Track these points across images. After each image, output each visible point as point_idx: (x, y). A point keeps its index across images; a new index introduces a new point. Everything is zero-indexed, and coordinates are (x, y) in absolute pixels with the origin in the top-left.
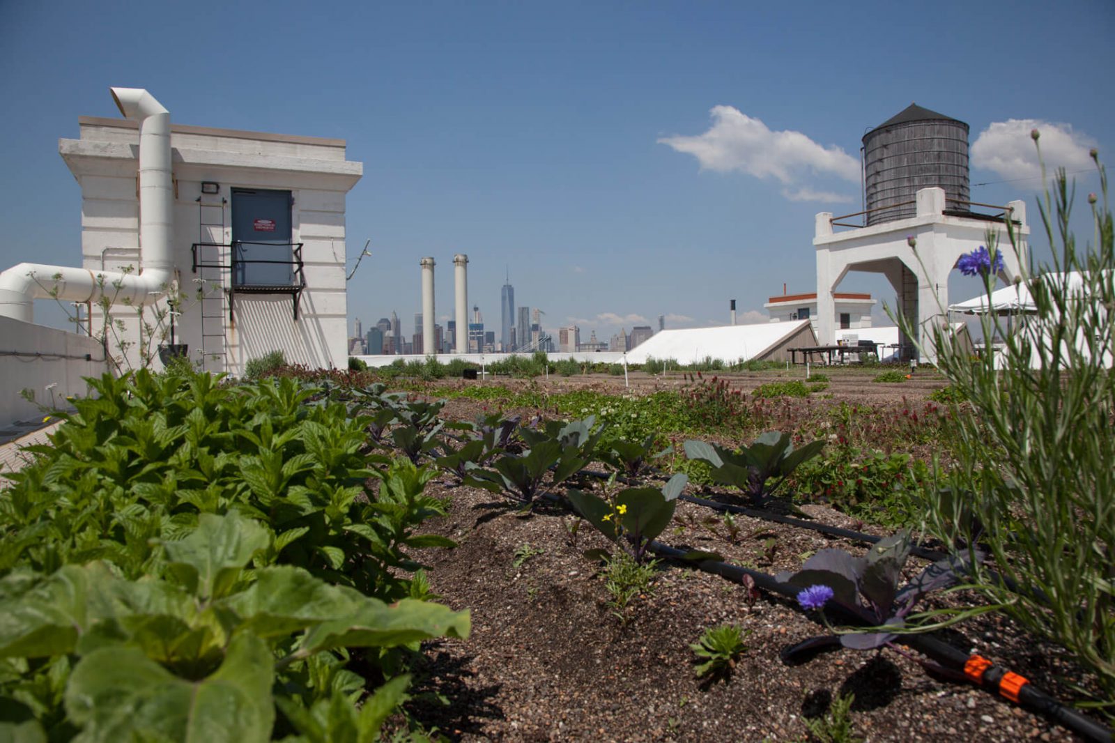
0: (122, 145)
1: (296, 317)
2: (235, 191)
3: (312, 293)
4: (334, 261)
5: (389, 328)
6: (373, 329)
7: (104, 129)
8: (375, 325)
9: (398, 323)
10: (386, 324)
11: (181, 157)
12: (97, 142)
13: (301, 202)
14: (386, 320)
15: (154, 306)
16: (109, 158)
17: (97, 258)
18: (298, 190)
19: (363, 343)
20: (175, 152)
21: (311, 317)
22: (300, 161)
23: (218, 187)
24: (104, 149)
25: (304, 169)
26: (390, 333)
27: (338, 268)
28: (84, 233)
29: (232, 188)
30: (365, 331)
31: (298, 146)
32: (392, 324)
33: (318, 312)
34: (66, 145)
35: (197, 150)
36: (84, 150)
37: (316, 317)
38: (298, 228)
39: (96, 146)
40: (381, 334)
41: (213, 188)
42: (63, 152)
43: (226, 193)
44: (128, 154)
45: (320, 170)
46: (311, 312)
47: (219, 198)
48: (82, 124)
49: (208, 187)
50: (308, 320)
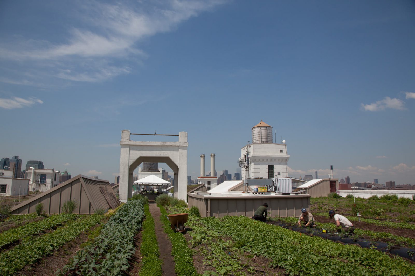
11: (36, 172)
18: (47, 174)
29: (41, 174)
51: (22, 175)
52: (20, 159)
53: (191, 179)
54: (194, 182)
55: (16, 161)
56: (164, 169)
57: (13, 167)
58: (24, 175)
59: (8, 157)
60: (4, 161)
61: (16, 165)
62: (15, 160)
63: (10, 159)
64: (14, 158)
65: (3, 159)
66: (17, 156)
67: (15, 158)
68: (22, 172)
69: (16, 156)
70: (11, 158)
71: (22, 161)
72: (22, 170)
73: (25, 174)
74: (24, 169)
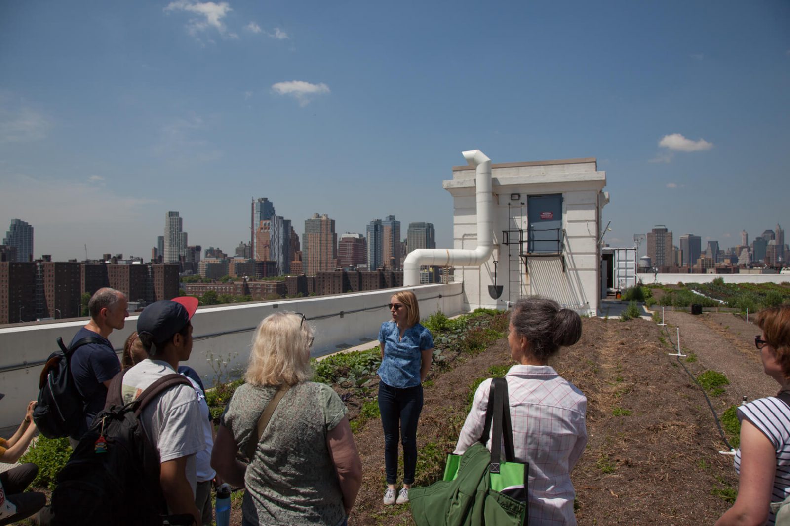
0: (470, 180)
1: (564, 271)
2: (529, 197)
3: (574, 256)
4: (588, 235)
5: (773, 237)
6: (758, 239)
7: (464, 171)
8: (760, 235)
9: (781, 234)
10: (770, 235)
11: (499, 182)
12: (459, 180)
13: (568, 199)
14: (771, 231)
15: (486, 263)
16: (464, 187)
17: (460, 239)
18: (566, 192)
19: (749, 250)
20: (495, 180)
21: (573, 270)
22: (565, 176)
23: (519, 196)
24: (462, 183)
25: (568, 180)
26: (772, 242)
27: (591, 239)
28: (455, 227)
29: (528, 196)
30: (752, 240)
31: (565, 165)
32: (776, 234)
33: (577, 267)
34: (446, 183)
35: (507, 177)
36: (453, 185)
37: (576, 270)
38: (566, 213)
39: (458, 182)
40: (766, 242)
41: (517, 197)
42: (444, 187)
43: (524, 199)
44: (472, 184)
45: (577, 180)
46: (573, 267)
47: (520, 202)
48: (454, 171)
49: (515, 196)
50: (571, 272)
51: (403, 247)
52: (397, 220)
53: (718, 248)
54: (726, 254)
55: (392, 223)
56: (664, 226)
57: (389, 234)
58: (405, 247)
59: (379, 218)
60: (374, 225)
61: (392, 231)
62: (390, 222)
63: (383, 221)
64: (388, 218)
65: (373, 222)
66: (392, 215)
67: (390, 219)
68: (402, 243)
69: (390, 216)
70: (383, 219)
71: (401, 223)
72: (402, 240)
73: (407, 246)
74: (405, 238)
